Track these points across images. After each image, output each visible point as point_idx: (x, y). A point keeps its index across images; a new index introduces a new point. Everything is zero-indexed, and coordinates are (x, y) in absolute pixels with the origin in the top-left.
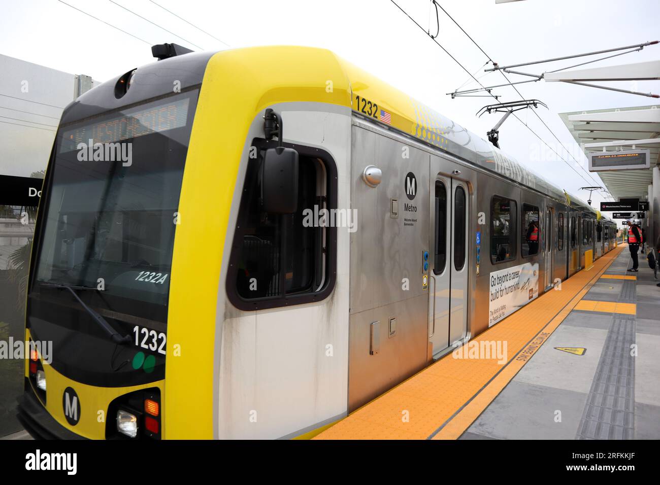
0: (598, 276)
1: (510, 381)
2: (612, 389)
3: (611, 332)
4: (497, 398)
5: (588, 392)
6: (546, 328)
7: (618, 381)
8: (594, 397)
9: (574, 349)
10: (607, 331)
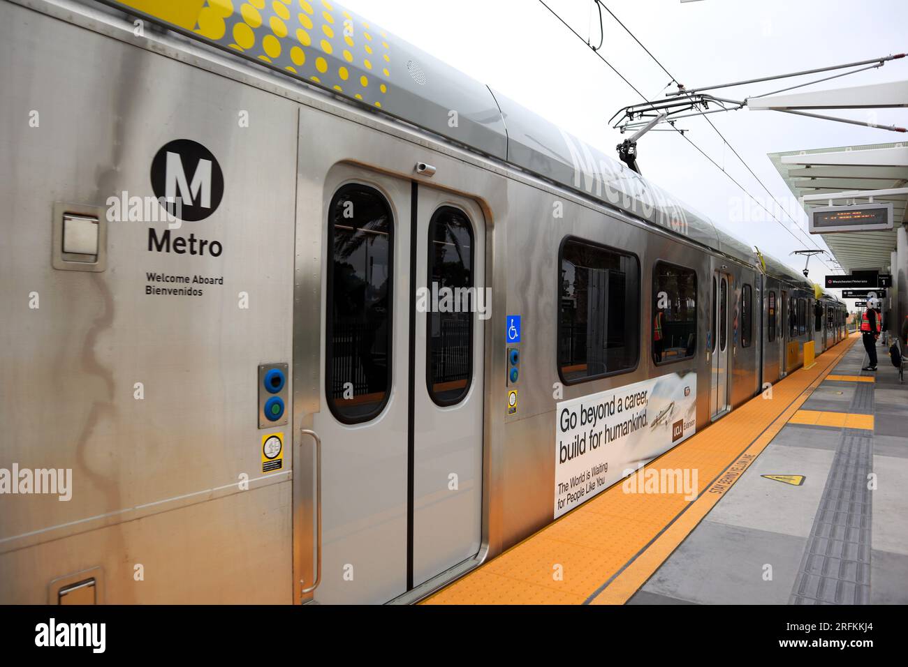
0: (822, 377)
1: (701, 521)
2: (840, 532)
3: (840, 453)
4: (682, 545)
5: (807, 536)
6: (750, 448)
7: (849, 520)
8: (815, 543)
9: (789, 477)
10: (834, 452)
